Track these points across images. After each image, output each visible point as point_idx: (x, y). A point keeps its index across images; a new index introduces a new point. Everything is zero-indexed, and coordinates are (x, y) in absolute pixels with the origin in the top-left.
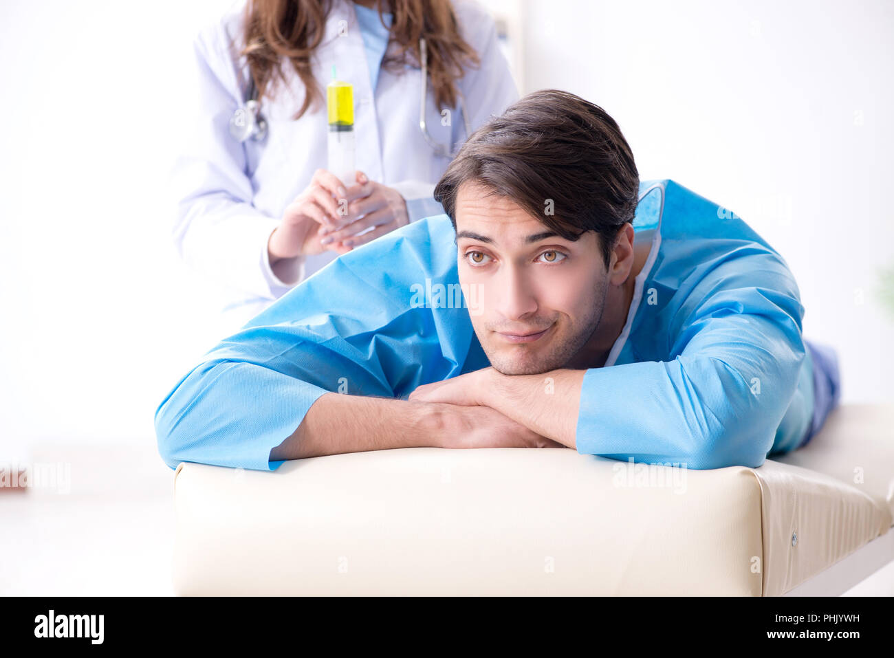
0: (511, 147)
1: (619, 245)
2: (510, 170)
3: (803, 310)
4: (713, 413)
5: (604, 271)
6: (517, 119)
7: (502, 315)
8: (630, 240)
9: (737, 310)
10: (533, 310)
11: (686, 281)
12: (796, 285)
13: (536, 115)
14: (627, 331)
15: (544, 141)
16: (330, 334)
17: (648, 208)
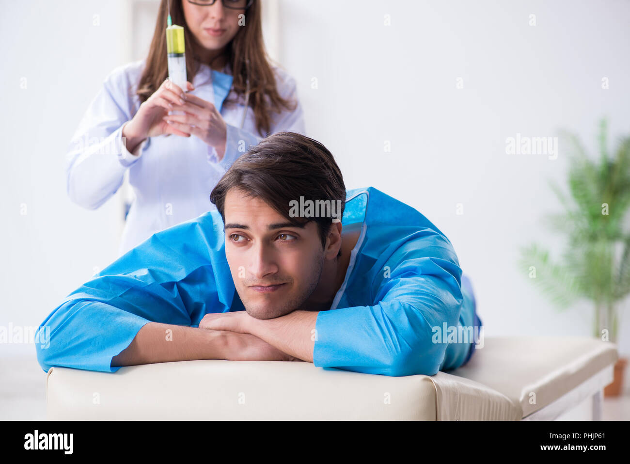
0: (261, 164)
1: (332, 234)
2: (259, 178)
3: (461, 271)
4: (404, 339)
5: (321, 249)
6: (265, 148)
7: (252, 274)
8: (340, 231)
9: (417, 272)
10: (275, 271)
11: (383, 253)
12: (456, 256)
13: (279, 145)
14: (344, 287)
15: (282, 161)
16: (150, 281)
17: (357, 207)
